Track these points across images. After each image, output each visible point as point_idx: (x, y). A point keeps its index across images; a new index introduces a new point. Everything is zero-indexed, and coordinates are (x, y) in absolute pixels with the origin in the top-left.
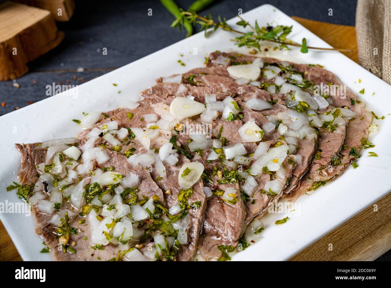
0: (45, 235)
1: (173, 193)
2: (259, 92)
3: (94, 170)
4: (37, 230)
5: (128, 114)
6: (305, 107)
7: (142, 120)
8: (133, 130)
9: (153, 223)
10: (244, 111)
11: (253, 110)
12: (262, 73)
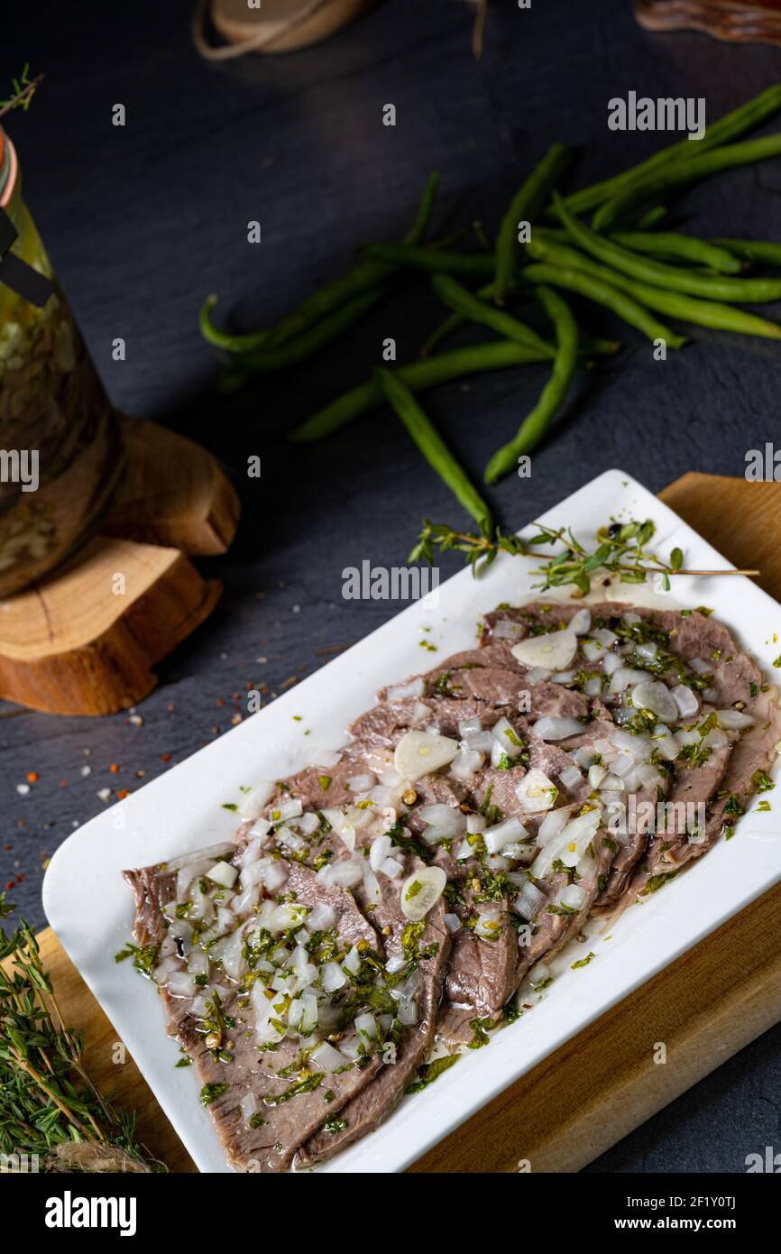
0: (182, 1036)
1: (395, 931)
2: (566, 697)
3: (260, 903)
4: (169, 1028)
5: (321, 780)
6: (649, 719)
7: (347, 787)
8: (328, 814)
9: (357, 992)
10: (530, 746)
11: (547, 742)
12: (580, 650)
